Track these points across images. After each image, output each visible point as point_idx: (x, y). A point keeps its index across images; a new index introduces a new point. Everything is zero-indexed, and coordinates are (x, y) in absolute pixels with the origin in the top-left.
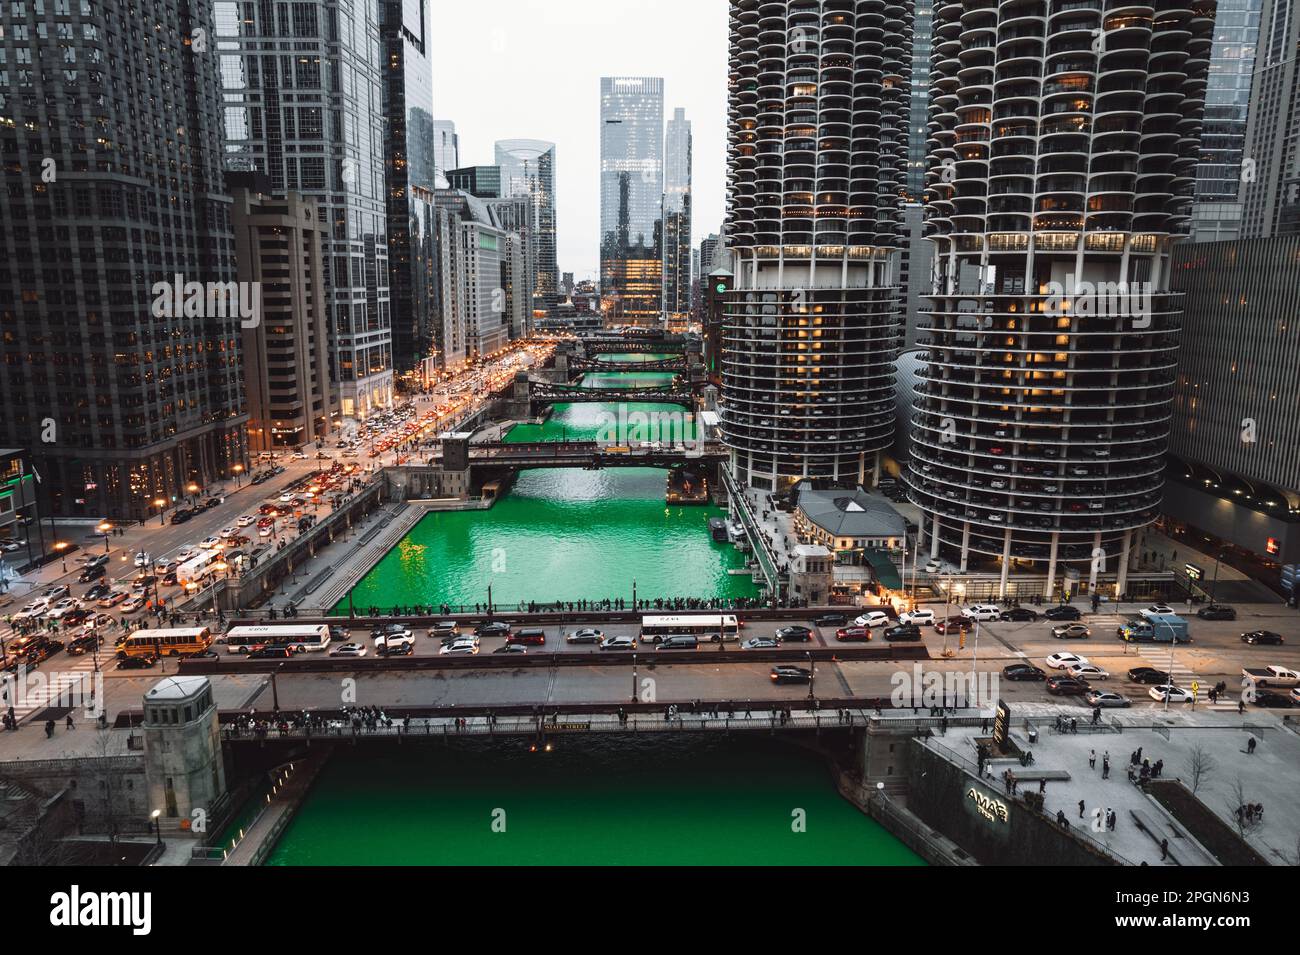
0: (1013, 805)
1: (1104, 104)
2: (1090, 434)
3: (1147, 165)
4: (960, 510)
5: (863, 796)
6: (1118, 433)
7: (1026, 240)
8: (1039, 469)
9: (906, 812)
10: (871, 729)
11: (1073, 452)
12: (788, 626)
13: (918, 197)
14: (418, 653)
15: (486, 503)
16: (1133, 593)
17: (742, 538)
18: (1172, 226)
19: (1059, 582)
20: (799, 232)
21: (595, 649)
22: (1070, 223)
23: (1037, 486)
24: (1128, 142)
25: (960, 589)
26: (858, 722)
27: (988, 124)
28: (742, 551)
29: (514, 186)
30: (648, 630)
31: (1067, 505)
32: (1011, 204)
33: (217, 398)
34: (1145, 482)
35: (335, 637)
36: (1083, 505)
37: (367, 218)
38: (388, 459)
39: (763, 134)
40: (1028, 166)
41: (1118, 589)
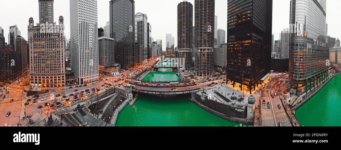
0: (205, 98)
1: (208, 37)
2: (208, 63)
3: (211, 42)
4: (199, 71)
5: (192, 100)
6: (211, 63)
7: (202, 48)
8: (205, 67)
9: (196, 101)
10: (192, 93)
11: (207, 65)
12: (184, 83)
13: (194, 44)
14: (149, 85)
15: (155, 71)
16: (213, 76)
17: (179, 75)
18: (213, 47)
19: (207, 76)
20: (184, 47)
21: (165, 86)
22: (206, 46)
23: (205, 68)
24: (209, 40)
25: (199, 78)
26: (191, 92)
27: (199, 38)
28: (179, 76)
29: (158, 43)
30: (170, 84)
31: (207, 69)
32: (201, 45)
33: (133, 61)
34: (213, 67)
35: (142, 83)
36: (208, 69)
37: (146, 46)
38: (147, 67)
39: (180, 38)
40: (202, 42)
41: (212, 76)
